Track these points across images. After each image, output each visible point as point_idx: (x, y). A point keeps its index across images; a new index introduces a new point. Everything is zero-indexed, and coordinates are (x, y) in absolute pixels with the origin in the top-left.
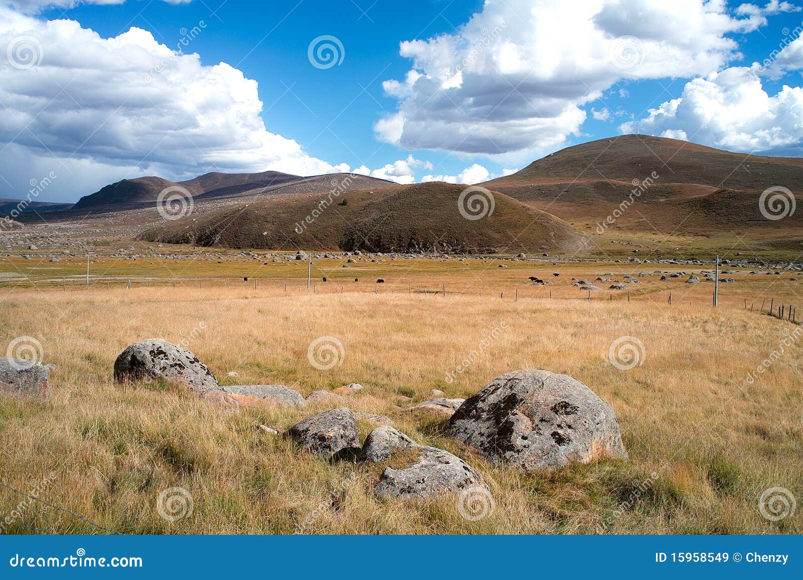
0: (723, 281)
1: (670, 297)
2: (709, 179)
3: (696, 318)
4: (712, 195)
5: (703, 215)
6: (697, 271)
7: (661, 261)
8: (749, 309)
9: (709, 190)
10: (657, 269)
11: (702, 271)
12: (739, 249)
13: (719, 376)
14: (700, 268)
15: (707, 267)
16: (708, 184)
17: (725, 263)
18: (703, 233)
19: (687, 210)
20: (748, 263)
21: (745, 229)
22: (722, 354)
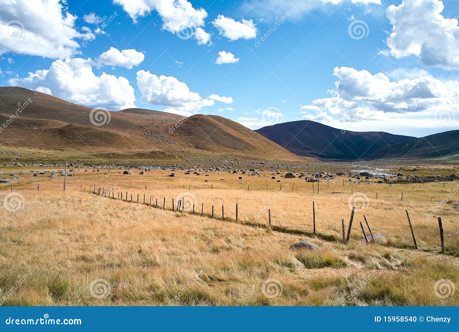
0: (70, 175)
1: (38, 186)
2: (63, 118)
3: (54, 198)
4: (65, 127)
5: (60, 138)
6: (56, 170)
7: (34, 164)
8: (83, 191)
9: (63, 124)
10: (32, 170)
11: (59, 170)
12: (79, 158)
13: (64, 230)
14: (57, 169)
15: (62, 168)
16: (62, 121)
17: (72, 165)
18: (60, 148)
19: (51, 135)
20: (84, 165)
21: (82, 147)
22: (67, 218)
